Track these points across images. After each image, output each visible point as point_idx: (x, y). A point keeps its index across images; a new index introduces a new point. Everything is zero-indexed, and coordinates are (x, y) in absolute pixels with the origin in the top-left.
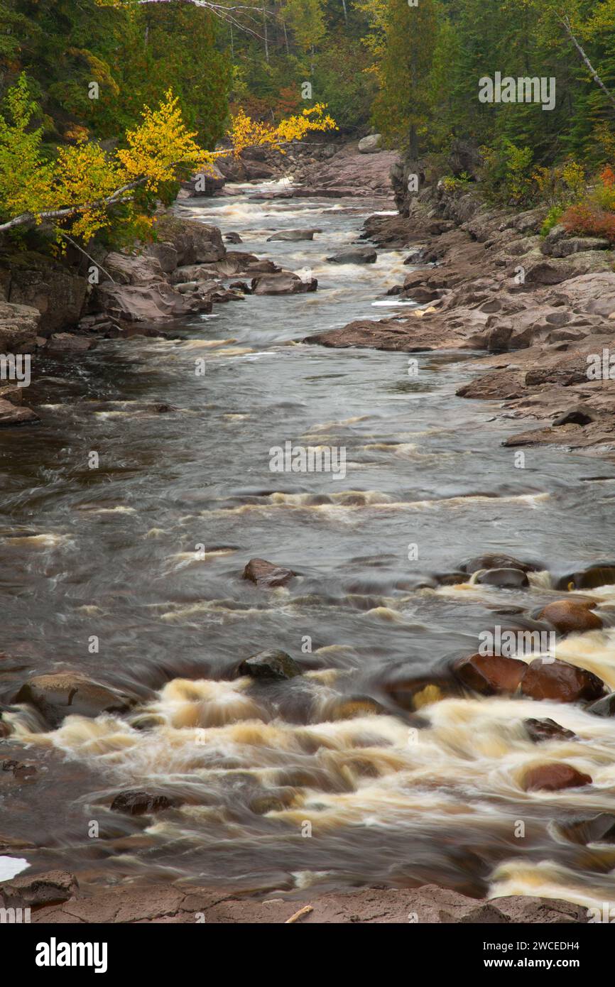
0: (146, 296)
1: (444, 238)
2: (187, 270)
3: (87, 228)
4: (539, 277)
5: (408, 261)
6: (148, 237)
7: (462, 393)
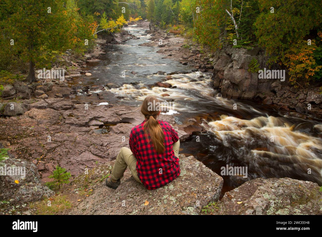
0: (119, 39)
1: (155, 33)
2: (124, 36)
3: (112, 31)
4: (166, 38)
5: (151, 36)
6: (119, 32)
7: (157, 52)
